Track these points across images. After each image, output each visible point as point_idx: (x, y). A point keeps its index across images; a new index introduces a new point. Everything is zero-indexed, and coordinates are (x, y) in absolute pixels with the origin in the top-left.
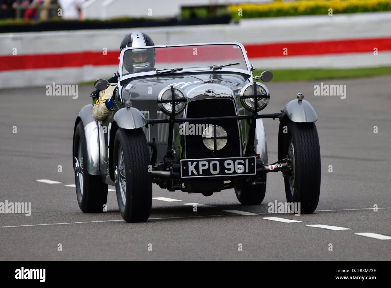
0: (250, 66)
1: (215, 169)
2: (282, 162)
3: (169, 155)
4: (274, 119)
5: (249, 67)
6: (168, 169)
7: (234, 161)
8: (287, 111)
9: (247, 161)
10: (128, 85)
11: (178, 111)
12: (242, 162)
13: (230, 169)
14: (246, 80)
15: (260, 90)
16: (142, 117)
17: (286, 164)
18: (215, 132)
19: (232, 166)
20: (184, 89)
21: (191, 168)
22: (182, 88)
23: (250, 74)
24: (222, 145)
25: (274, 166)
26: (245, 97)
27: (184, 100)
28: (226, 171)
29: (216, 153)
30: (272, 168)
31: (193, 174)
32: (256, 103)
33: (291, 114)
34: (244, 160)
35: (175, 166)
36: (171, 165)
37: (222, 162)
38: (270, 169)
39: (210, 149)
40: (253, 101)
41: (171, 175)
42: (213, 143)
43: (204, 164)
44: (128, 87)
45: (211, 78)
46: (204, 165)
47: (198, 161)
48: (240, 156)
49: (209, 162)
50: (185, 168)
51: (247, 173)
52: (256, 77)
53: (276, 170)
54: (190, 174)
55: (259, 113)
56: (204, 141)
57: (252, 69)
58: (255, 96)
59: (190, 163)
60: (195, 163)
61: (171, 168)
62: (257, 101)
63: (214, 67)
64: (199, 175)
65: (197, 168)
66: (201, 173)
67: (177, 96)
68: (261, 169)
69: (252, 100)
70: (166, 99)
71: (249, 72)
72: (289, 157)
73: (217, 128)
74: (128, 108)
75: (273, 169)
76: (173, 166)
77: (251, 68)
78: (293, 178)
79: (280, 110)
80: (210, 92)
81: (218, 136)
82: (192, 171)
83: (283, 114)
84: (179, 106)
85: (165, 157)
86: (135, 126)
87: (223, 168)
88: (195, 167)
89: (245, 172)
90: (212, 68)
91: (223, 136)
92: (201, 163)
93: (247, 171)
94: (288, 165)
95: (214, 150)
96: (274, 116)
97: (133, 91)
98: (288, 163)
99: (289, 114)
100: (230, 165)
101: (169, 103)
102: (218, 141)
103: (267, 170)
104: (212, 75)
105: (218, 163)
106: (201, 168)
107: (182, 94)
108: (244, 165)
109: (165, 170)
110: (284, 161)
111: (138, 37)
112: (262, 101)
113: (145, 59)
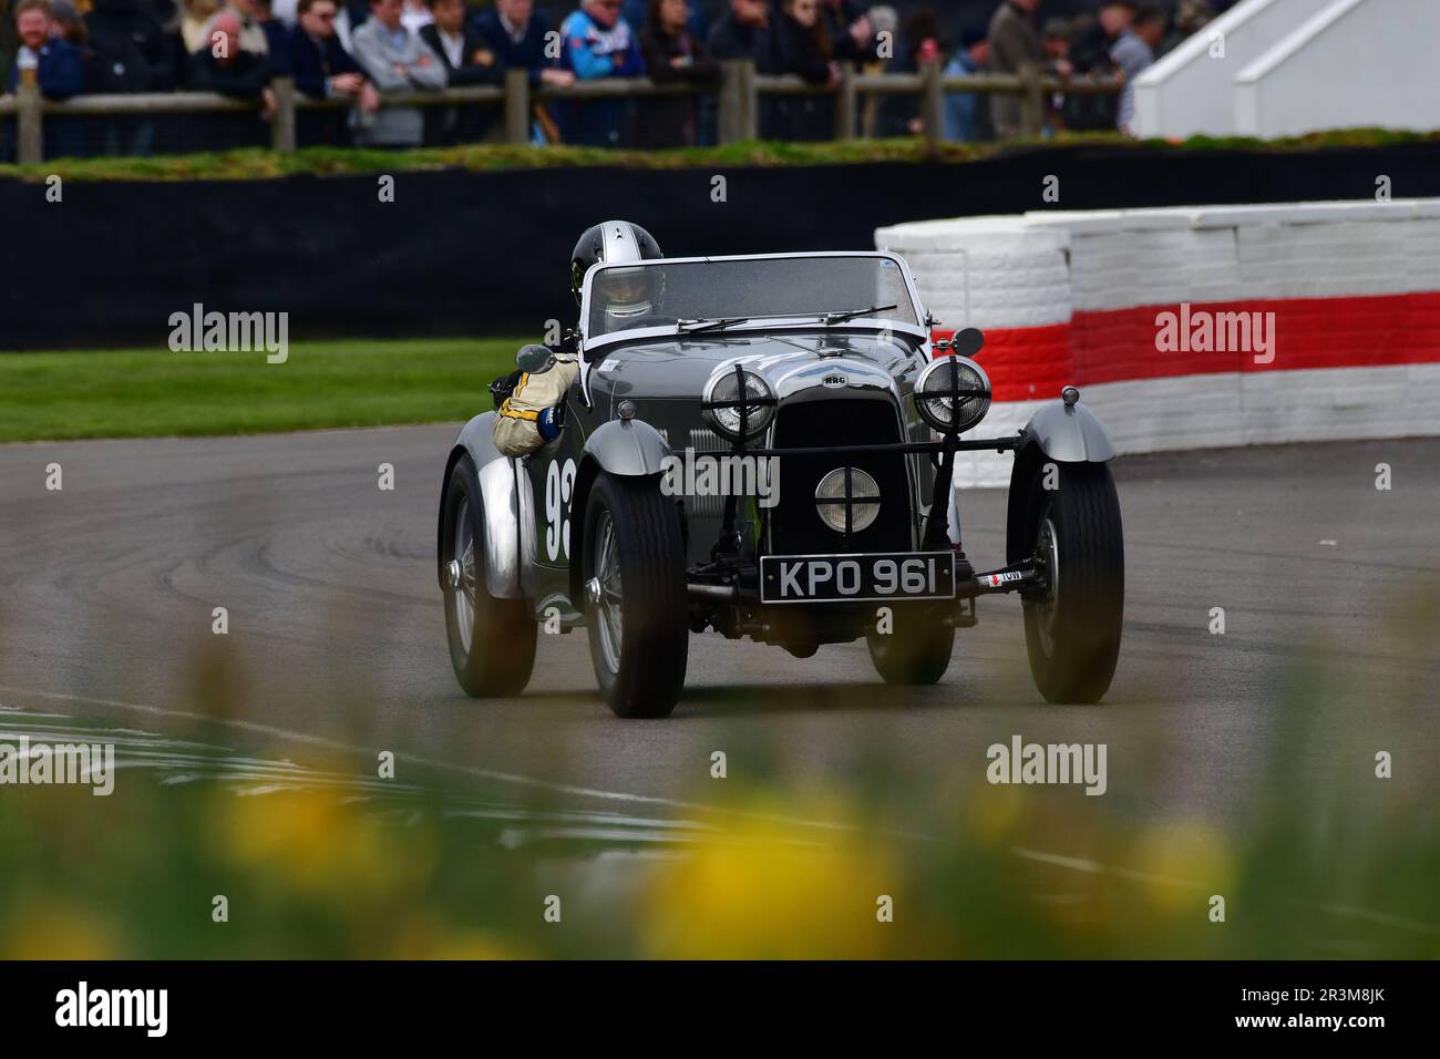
0: (924, 313)
1: (849, 582)
2: (1023, 568)
3: (727, 544)
4: (1001, 452)
5: (921, 315)
6: (727, 580)
7: (899, 561)
8: (1034, 431)
9: (932, 562)
10: (607, 362)
11: (755, 428)
12: (920, 564)
13: (887, 583)
14: (914, 350)
15: (967, 377)
16: (661, 443)
17: (1031, 573)
18: (848, 484)
19: (892, 576)
20: (767, 370)
21: (788, 579)
22: (760, 368)
23: (922, 335)
24: (865, 518)
25: (1000, 577)
26: (928, 395)
27: (769, 401)
28: (878, 588)
29: (850, 541)
30: (996, 582)
31: (791, 593)
32: (956, 411)
33: (1047, 440)
34: (925, 559)
35: (745, 572)
36: (734, 571)
37: (867, 565)
38: (992, 585)
39: (833, 528)
40: (950, 406)
41: (736, 593)
42: (844, 513)
43: (820, 568)
44: (607, 365)
45: (821, 344)
46: (820, 571)
47: (806, 561)
48: (910, 551)
49: (834, 562)
50: (771, 577)
51: (932, 594)
52: (939, 342)
53: (1007, 587)
54: (784, 592)
55: (964, 436)
56: (819, 508)
57: (929, 323)
58: (953, 393)
59: (784, 566)
60: (798, 566)
61: (735, 577)
62: (959, 406)
63: (830, 316)
64: (807, 596)
65: (802, 578)
66: (812, 592)
67: (754, 391)
68: (967, 584)
69: (945, 401)
70: (723, 398)
71: (921, 331)
72: (1039, 555)
73: (853, 475)
74: (625, 421)
75: (1000, 584)
76: (738, 573)
77: (927, 318)
78: (1050, 610)
79: (1016, 430)
80: (836, 381)
81: (855, 496)
82: (790, 587)
83: (1026, 441)
84: (756, 415)
85: (716, 549)
86: (647, 470)
87: (869, 581)
88: (797, 577)
89: (926, 592)
90: (825, 319)
91: (868, 494)
92: (812, 566)
93: (932, 588)
94: (1038, 576)
95: (844, 531)
96: (1000, 445)
97: (620, 377)
98: (1037, 570)
99: (1042, 439)
100: (889, 572)
101: (731, 409)
102: (855, 508)
103: (983, 586)
104: (824, 336)
105: (856, 566)
106: (813, 579)
107: (766, 385)
108: (925, 572)
109: (720, 583)
110: (1026, 564)
111: (619, 236)
112: (970, 405)
113: (638, 292)
